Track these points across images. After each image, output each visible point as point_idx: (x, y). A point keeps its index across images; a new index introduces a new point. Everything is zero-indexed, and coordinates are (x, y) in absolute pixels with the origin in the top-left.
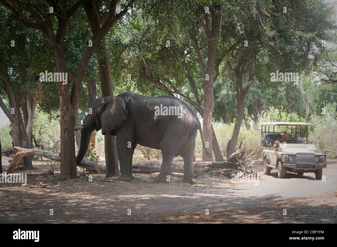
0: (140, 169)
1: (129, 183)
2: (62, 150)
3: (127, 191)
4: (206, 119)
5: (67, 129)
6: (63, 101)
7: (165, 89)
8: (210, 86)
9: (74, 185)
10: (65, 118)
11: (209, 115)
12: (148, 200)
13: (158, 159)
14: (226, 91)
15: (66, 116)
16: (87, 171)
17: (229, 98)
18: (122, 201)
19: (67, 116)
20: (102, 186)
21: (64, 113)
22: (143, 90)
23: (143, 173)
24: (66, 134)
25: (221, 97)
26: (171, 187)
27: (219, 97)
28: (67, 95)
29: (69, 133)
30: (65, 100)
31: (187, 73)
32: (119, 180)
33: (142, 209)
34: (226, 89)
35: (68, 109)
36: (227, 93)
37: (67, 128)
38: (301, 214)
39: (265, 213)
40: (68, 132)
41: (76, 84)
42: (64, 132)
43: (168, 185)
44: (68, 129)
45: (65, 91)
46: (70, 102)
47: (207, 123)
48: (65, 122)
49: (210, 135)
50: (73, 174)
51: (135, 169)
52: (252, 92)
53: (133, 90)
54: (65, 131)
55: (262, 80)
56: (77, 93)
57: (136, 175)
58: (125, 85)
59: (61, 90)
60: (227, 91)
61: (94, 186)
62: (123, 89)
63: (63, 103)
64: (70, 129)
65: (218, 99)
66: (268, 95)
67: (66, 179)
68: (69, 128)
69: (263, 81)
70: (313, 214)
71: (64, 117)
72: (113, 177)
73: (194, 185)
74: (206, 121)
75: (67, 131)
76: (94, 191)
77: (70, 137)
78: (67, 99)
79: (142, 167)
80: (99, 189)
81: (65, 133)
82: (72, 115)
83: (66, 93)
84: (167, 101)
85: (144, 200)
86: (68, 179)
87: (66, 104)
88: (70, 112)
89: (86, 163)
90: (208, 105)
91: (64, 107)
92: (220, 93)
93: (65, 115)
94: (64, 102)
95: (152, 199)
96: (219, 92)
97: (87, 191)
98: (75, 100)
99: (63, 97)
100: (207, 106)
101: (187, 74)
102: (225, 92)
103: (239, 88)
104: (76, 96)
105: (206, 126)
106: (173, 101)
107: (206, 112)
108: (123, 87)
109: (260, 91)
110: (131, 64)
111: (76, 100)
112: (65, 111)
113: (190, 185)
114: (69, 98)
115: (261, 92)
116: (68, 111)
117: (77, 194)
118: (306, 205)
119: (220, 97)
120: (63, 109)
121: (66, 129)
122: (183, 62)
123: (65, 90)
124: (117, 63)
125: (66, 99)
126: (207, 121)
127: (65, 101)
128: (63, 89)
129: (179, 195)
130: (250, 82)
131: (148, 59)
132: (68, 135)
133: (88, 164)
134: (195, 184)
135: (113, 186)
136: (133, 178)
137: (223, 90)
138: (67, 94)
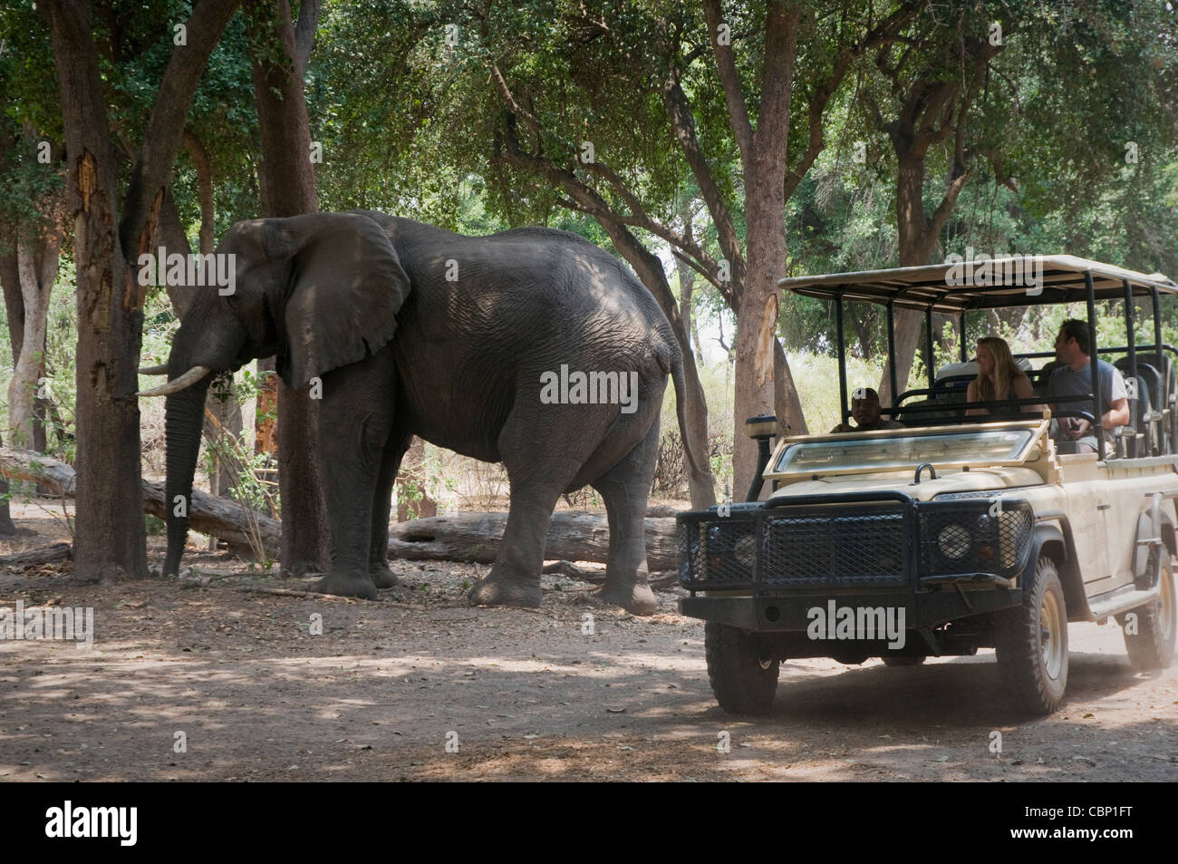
0: (446, 543)
1: (365, 602)
2: (83, 455)
3: (342, 637)
4: (750, 335)
5: (104, 365)
6: (87, 244)
7: (593, 205)
8: (770, 196)
9: (119, 606)
10: (95, 314)
11: (763, 318)
12: (400, 680)
13: (571, 505)
14: (870, 221)
15: (100, 309)
16: (220, 547)
17: (885, 253)
18: (281, 686)
19: (105, 306)
20: (237, 614)
21: (92, 296)
22: (510, 213)
23: (456, 561)
24: (102, 386)
25: (851, 249)
26: (544, 624)
27: (840, 248)
28: (103, 215)
29: (113, 380)
30: (95, 238)
31: (685, 138)
32: (323, 589)
33: (349, 722)
34: (871, 213)
35: (107, 276)
36: (876, 230)
37: (106, 358)
38: (1040, 760)
39: (879, 755)
40: (108, 378)
41: (146, 169)
42: (91, 376)
43: (531, 617)
44: (107, 362)
45: (95, 197)
46: (118, 245)
47: (752, 354)
48: (97, 332)
49: (764, 403)
50: (128, 560)
51: (425, 544)
52: (983, 231)
53: (483, 212)
54: (95, 373)
55: (1010, 176)
56: (152, 210)
57: (422, 568)
58: (434, 191)
59: (81, 194)
60: (877, 224)
61: (202, 615)
62: (425, 206)
63: (87, 249)
64: (116, 363)
65: (836, 256)
66: (1049, 240)
67: (96, 582)
68: (112, 362)
69: (1014, 180)
70: (1093, 765)
71: (90, 311)
72: (308, 575)
73: (649, 619)
74: (751, 343)
75: (102, 373)
76: (196, 636)
77: (118, 400)
78: (103, 232)
79: (453, 534)
80: (219, 630)
81: (95, 381)
82: (126, 304)
83: (101, 208)
84: (529, 250)
85: (380, 681)
86: (106, 582)
87: (101, 256)
88: (116, 290)
89: (216, 512)
90: (758, 276)
91: (93, 269)
92: (845, 230)
93: (95, 301)
94: (90, 246)
95: (418, 679)
96: (842, 225)
97: (167, 633)
98: (143, 238)
99: (87, 224)
100: (754, 279)
101: (686, 143)
102: (867, 224)
103: (906, 208)
104: (148, 223)
105: (752, 366)
106: (559, 252)
107: (749, 305)
108: (424, 199)
109: (1014, 225)
110: (451, 100)
111: (148, 238)
112: (98, 288)
113: (630, 619)
114: (115, 229)
115: (1018, 228)
116: (111, 287)
117: (116, 645)
118: (1087, 721)
119: (846, 248)
120: (89, 277)
121: (99, 365)
122: (669, 93)
123: (96, 191)
124: (388, 91)
125: (98, 235)
126: (756, 345)
127: (96, 243)
128: (86, 191)
129: (552, 661)
130: (958, 182)
131: (520, 76)
132: (108, 390)
133: (226, 519)
134: (650, 614)
135: (288, 616)
136: (388, 583)
137: (859, 217)
138: (107, 212)
